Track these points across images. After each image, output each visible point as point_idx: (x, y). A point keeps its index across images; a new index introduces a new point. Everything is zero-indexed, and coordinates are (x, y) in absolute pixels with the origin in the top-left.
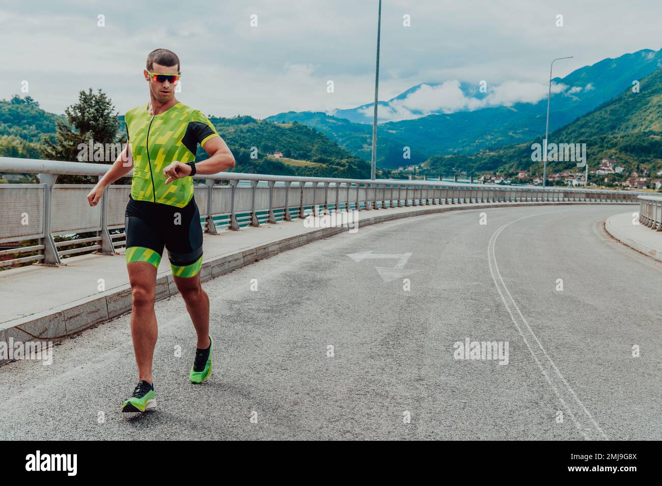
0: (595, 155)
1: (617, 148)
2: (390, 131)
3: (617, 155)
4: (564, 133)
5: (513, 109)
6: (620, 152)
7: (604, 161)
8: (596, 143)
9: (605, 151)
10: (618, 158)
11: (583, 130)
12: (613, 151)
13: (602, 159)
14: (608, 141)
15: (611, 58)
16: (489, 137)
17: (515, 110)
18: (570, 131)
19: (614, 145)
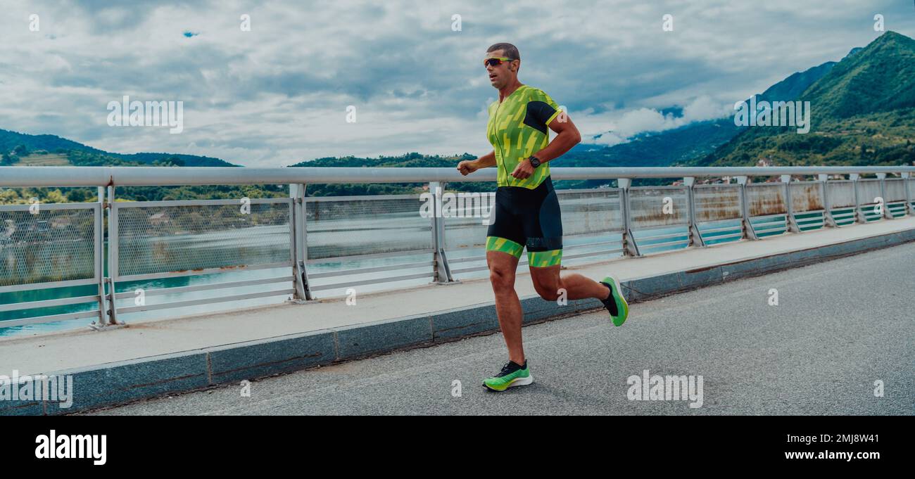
0: (756, 157)
1: (776, 147)
2: (606, 155)
3: (775, 154)
4: (740, 139)
5: (716, 125)
6: (779, 151)
7: (761, 162)
8: (758, 145)
9: (764, 152)
10: (775, 157)
11: (758, 134)
12: (773, 151)
13: (759, 160)
14: (771, 141)
15: (800, 72)
16: (694, 151)
17: (719, 126)
18: (745, 137)
19: (774, 145)
